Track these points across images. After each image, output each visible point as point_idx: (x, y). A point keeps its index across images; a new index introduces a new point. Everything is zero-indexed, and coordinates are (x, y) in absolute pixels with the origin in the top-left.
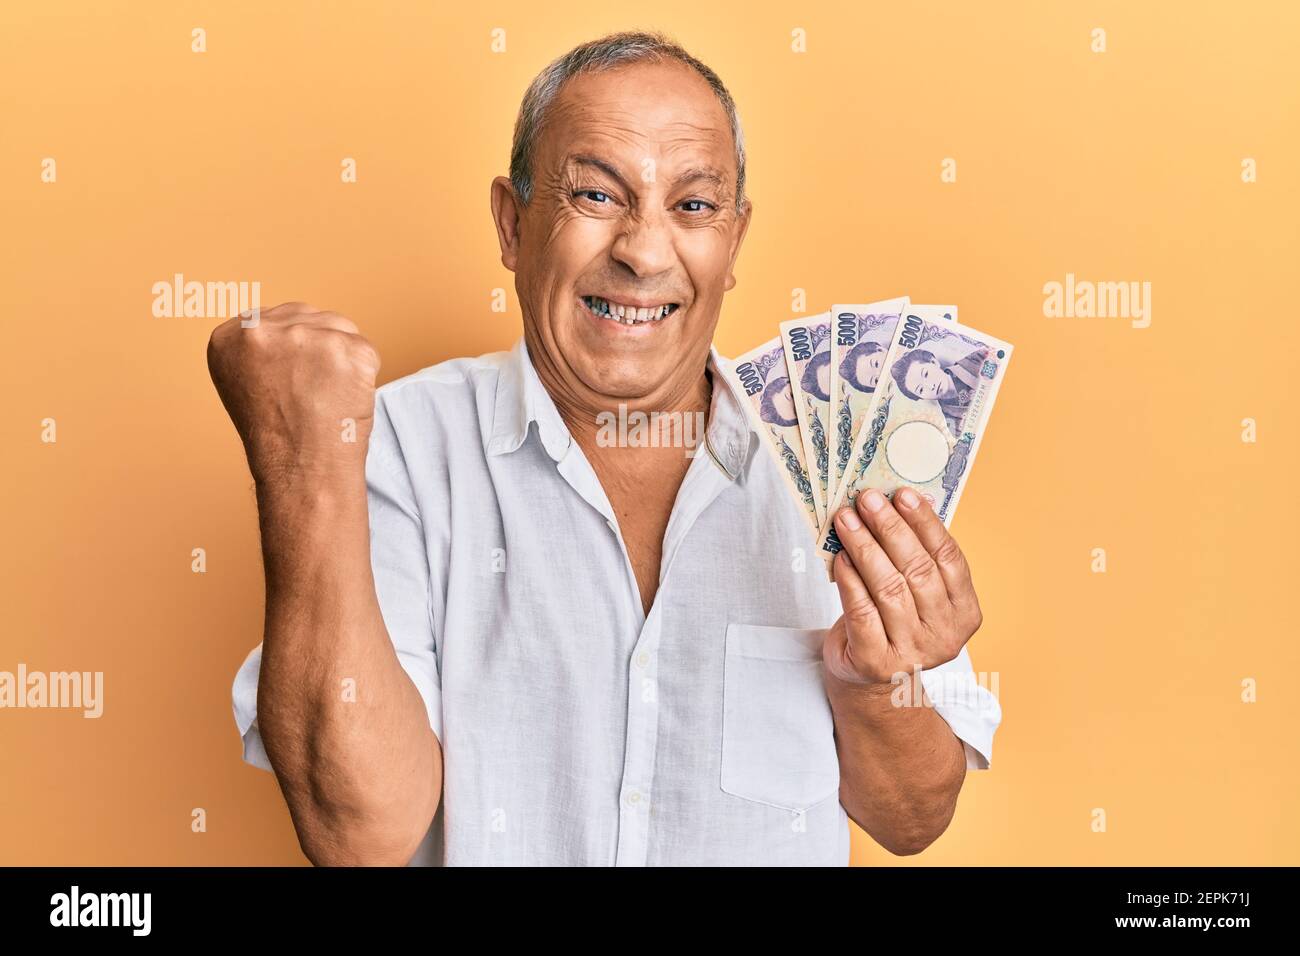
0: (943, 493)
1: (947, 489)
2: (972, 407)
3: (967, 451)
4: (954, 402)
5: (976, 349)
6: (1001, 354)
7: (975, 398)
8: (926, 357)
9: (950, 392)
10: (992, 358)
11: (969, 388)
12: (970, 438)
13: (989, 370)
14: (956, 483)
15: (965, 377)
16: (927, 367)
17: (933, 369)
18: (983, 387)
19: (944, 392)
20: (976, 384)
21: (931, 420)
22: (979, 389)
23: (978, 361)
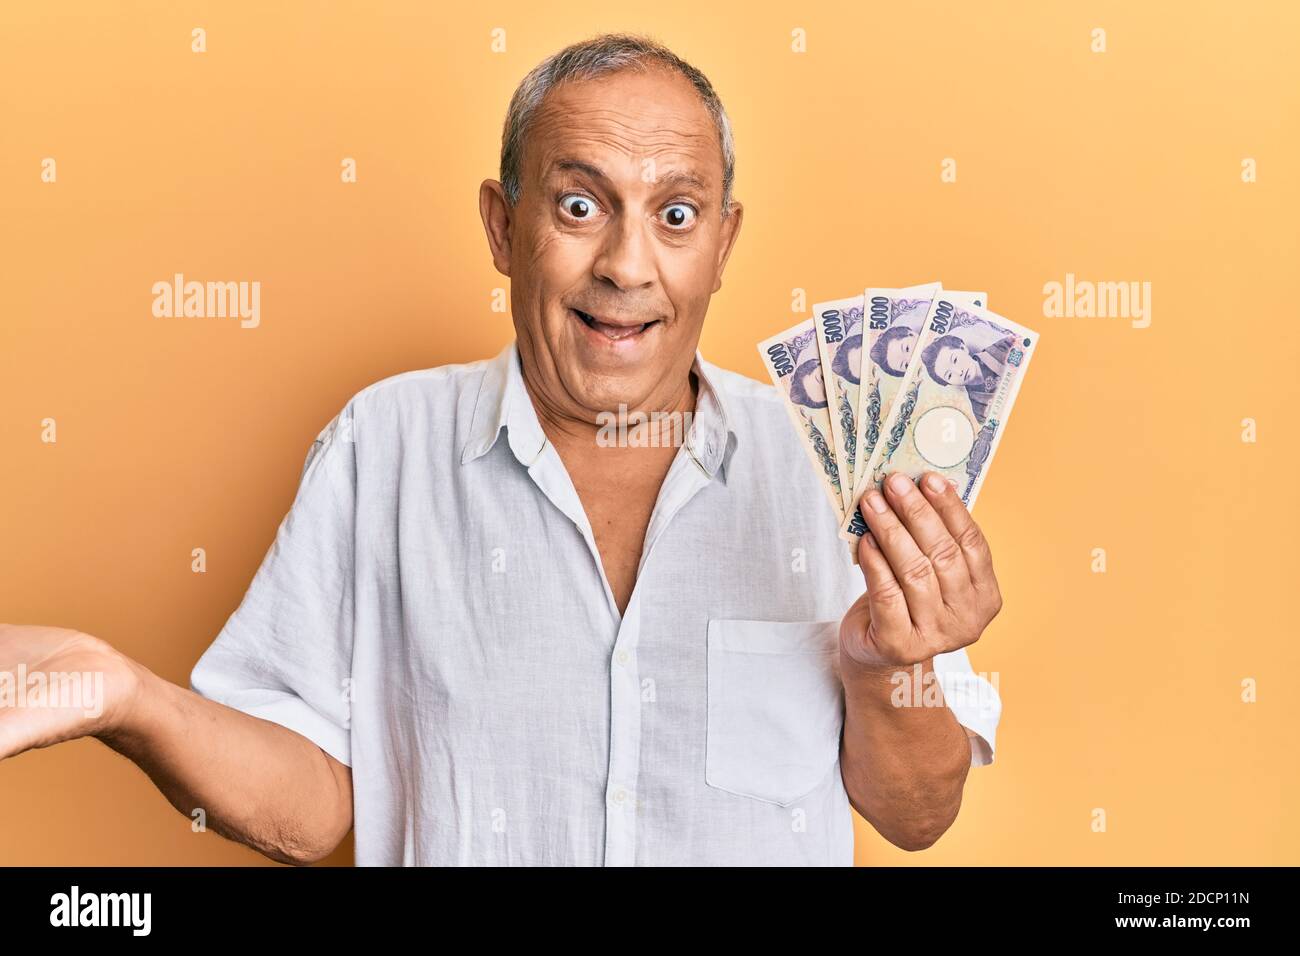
0: (967, 478)
1: (971, 474)
2: (997, 393)
3: (991, 437)
4: (980, 388)
5: (1004, 336)
6: (1027, 343)
7: (1000, 385)
8: (955, 343)
9: (977, 378)
10: (1018, 346)
11: (995, 375)
12: (994, 424)
13: (1015, 358)
14: (979, 469)
15: (992, 364)
16: (957, 352)
17: (962, 355)
18: (1009, 374)
19: (972, 378)
20: (1002, 371)
21: (957, 406)
22: (1005, 376)
23: (1005, 348)
